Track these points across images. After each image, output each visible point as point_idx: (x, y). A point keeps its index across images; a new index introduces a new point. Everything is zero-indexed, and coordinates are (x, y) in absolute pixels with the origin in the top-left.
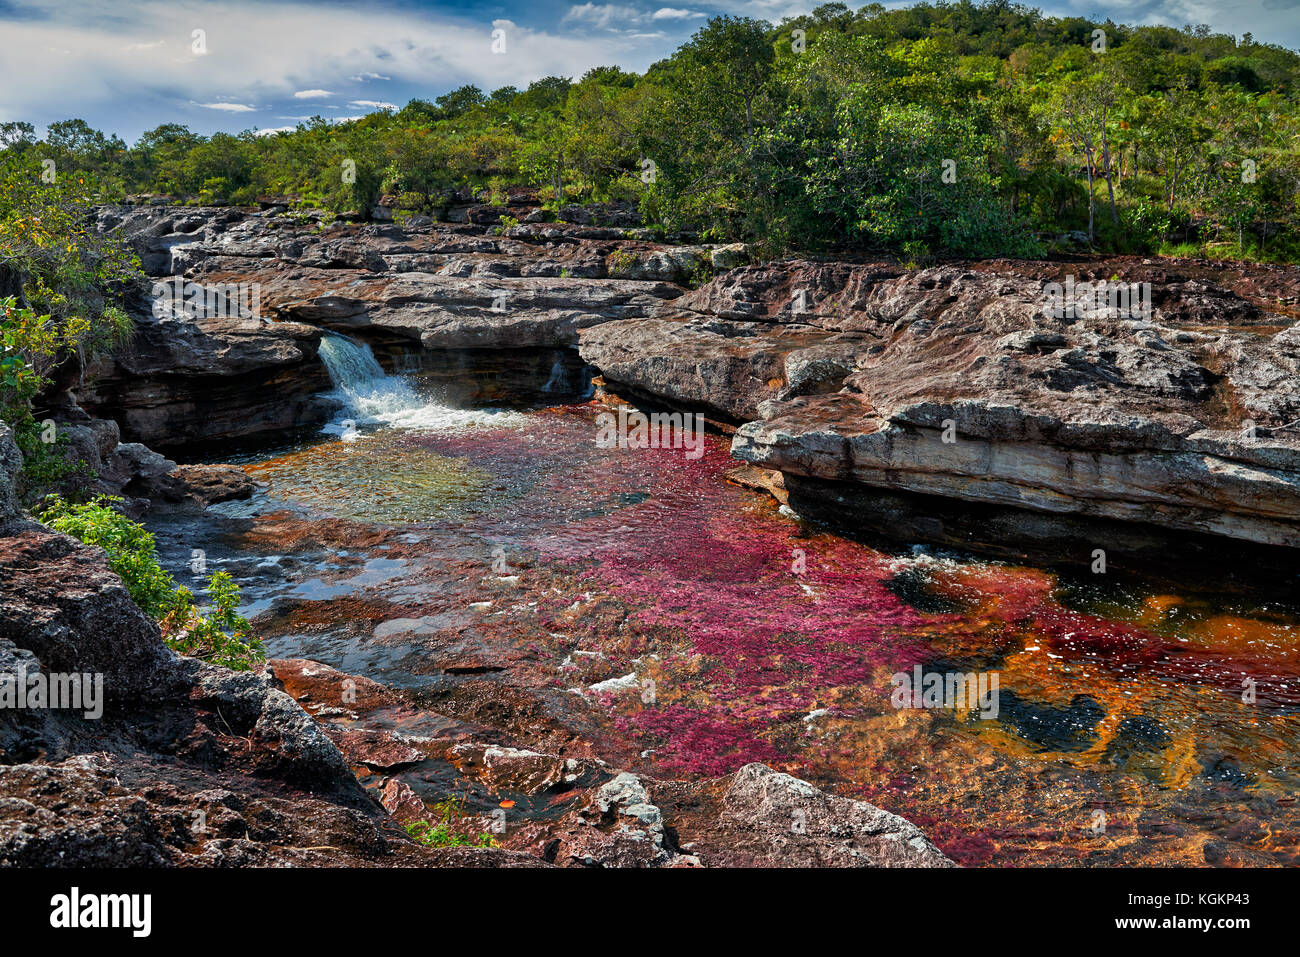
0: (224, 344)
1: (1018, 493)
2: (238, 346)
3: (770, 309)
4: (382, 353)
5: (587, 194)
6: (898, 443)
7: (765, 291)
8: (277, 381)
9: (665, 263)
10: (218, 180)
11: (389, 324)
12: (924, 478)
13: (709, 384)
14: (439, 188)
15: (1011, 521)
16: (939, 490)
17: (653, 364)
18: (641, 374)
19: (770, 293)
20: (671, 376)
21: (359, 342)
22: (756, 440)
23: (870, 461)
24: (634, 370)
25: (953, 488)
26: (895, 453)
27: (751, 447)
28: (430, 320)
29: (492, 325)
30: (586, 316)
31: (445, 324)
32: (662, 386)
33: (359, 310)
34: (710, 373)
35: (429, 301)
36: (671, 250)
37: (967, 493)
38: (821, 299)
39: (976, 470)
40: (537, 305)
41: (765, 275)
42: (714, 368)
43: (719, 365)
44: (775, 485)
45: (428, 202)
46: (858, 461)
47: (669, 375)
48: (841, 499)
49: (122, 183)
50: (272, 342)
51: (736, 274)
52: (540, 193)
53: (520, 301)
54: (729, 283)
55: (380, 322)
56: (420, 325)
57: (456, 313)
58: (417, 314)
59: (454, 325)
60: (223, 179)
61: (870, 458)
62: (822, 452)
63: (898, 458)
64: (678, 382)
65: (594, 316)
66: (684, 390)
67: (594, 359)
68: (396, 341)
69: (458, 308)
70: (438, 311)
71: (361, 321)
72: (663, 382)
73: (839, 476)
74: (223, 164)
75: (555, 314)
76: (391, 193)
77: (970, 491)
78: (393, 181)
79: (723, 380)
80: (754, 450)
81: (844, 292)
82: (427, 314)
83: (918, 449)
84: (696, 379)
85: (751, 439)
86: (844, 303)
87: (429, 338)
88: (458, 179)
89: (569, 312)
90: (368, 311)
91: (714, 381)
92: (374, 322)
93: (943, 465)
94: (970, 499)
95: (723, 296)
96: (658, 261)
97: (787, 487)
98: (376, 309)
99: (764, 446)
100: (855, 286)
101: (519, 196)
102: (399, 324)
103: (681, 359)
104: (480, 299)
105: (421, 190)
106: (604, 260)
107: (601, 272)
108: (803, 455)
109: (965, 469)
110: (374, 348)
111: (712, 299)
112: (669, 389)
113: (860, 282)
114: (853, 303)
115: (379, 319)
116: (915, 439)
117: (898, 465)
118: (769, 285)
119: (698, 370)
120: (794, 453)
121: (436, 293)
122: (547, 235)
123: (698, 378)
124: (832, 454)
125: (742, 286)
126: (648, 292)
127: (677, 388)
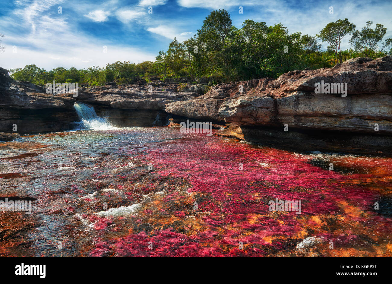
0: (34, 99)
1: (368, 123)
2: (39, 100)
3: (231, 95)
4: (98, 110)
5: (174, 76)
6: (302, 100)
7: (229, 90)
8: (57, 116)
9: (196, 88)
10: (70, 79)
11: (101, 100)
12: (315, 119)
13: (209, 110)
14: (131, 77)
15: (361, 140)
16: (323, 125)
17: (189, 105)
18: (184, 110)
19: (231, 90)
20: (195, 109)
21: (90, 106)
22: (230, 107)
23: (287, 111)
24: (182, 109)
25: (330, 123)
26: (300, 106)
27: (227, 111)
28: (115, 99)
29: (136, 101)
30: (169, 100)
31: (120, 100)
32: (192, 113)
33: (91, 96)
34: (209, 106)
35: (115, 94)
36: (198, 85)
37: (338, 125)
38: (249, 90)
39: (343, 112)
40: (152, 97)
41: (229, 85)
42: (211, 104)
43: (213, 103)
44: (238, 134)
45: (127, 80)
46: (281, 111)
47: (195, 108)
48: (271, 134)
49: (44, 81)
50: (54, 100)
51: (219, 86)
52: (160, 76)
53: (147, 95)
54: (217, 88)
55: (98, 100)
56: (110, 100)
57: (124, 97)
58: (110, 97)
59: (123, 100)
60: (72, 79)
61: (287, 109)
62: (262, 108)
63: (302, 108)
64: (197, 111)
65: (171, 100)
66: (199, 113)
67: (169, 110)
68: (103, 107)
69: (125, 96)
70: (118, 96)
71: (92, 100)
72: (192, 111)
73: (270, 121)
74: (73, 75)
75: (158, 99)
76: (117, 79)
77: (339, 124)
78: (118, 75)
79: (214, 108)
80: (229, 111)
81: (257, 87)
82: (114, 97)
83: (312, 103)
84: (204, 109)
85: (227, 107)
86: (257, 90)
87: (113, 104)
88: (136, 74)
89: (163, 99)
90: (94, 96)
91: (211, 108)
92: (96, 100)
93: (326, 110)
94: (339, 129)
95: (215, 92)
96: (194, 88)
97: (243, 133)
98: (97, 96)
99: (233, 108)
100: (261, 84)
101: (153, 77)
102: (104, 100)
103: (199, 102)
104: (133, 94)
105: (126, 77)
106: (176, 87)
107: (175, 90)
108: (253, 110)
109: (338, 112)
110: (95, 108)
111: (211, 94)
112: (194, 114)
113: (263, 82)
114: (261, 89)
115: (98, 99)
116: (311, 98)
117: (302, 112)
118: (230, 88)
119: (205, 105)
120: (248, 109)
121: (118, 91)
122: (160, 83)
123: (205, 108)
124: (267, 108)
125: (221, 88)
126: (190, 95)
127: (197, 113)
